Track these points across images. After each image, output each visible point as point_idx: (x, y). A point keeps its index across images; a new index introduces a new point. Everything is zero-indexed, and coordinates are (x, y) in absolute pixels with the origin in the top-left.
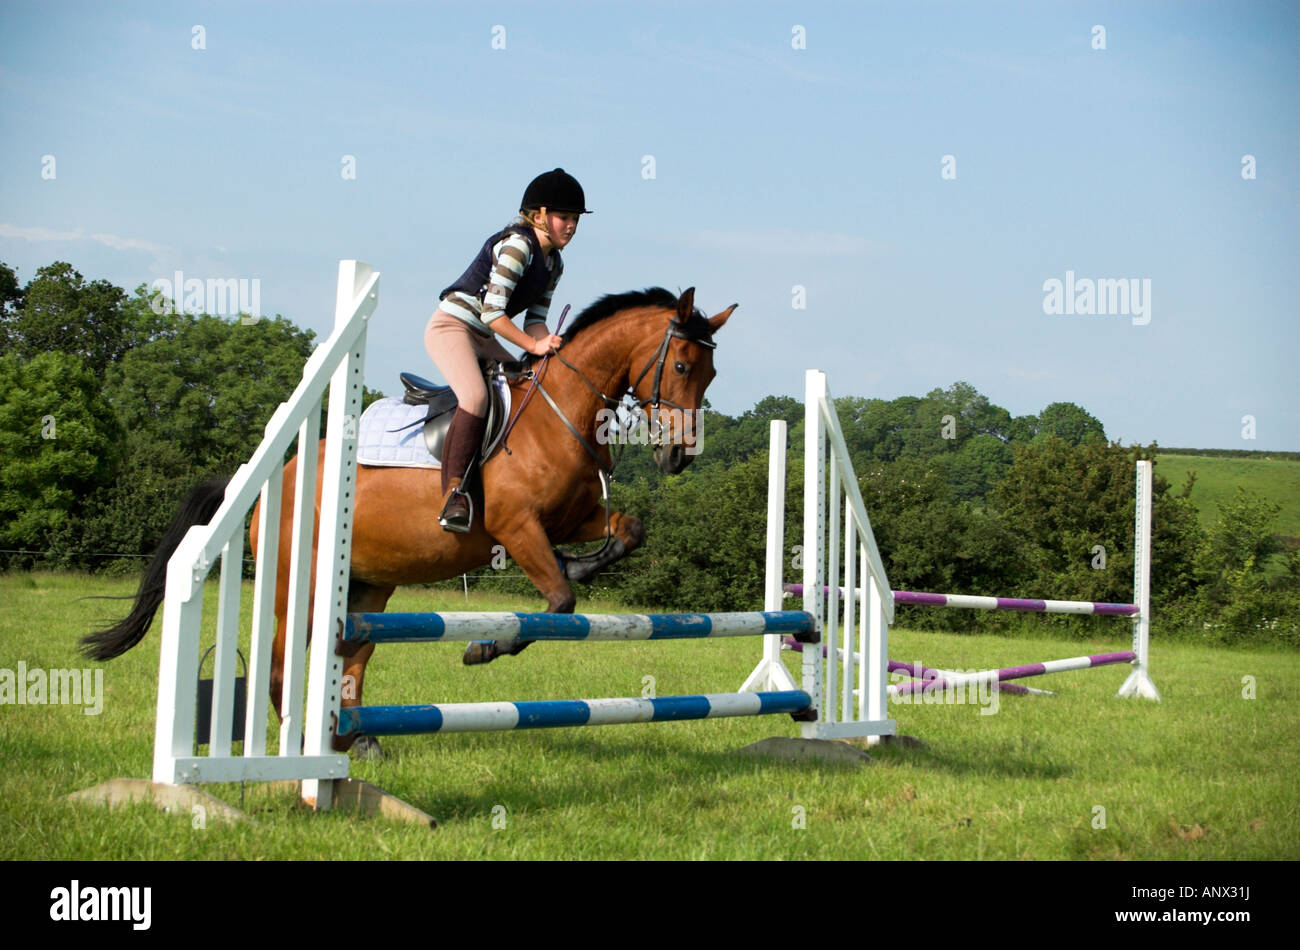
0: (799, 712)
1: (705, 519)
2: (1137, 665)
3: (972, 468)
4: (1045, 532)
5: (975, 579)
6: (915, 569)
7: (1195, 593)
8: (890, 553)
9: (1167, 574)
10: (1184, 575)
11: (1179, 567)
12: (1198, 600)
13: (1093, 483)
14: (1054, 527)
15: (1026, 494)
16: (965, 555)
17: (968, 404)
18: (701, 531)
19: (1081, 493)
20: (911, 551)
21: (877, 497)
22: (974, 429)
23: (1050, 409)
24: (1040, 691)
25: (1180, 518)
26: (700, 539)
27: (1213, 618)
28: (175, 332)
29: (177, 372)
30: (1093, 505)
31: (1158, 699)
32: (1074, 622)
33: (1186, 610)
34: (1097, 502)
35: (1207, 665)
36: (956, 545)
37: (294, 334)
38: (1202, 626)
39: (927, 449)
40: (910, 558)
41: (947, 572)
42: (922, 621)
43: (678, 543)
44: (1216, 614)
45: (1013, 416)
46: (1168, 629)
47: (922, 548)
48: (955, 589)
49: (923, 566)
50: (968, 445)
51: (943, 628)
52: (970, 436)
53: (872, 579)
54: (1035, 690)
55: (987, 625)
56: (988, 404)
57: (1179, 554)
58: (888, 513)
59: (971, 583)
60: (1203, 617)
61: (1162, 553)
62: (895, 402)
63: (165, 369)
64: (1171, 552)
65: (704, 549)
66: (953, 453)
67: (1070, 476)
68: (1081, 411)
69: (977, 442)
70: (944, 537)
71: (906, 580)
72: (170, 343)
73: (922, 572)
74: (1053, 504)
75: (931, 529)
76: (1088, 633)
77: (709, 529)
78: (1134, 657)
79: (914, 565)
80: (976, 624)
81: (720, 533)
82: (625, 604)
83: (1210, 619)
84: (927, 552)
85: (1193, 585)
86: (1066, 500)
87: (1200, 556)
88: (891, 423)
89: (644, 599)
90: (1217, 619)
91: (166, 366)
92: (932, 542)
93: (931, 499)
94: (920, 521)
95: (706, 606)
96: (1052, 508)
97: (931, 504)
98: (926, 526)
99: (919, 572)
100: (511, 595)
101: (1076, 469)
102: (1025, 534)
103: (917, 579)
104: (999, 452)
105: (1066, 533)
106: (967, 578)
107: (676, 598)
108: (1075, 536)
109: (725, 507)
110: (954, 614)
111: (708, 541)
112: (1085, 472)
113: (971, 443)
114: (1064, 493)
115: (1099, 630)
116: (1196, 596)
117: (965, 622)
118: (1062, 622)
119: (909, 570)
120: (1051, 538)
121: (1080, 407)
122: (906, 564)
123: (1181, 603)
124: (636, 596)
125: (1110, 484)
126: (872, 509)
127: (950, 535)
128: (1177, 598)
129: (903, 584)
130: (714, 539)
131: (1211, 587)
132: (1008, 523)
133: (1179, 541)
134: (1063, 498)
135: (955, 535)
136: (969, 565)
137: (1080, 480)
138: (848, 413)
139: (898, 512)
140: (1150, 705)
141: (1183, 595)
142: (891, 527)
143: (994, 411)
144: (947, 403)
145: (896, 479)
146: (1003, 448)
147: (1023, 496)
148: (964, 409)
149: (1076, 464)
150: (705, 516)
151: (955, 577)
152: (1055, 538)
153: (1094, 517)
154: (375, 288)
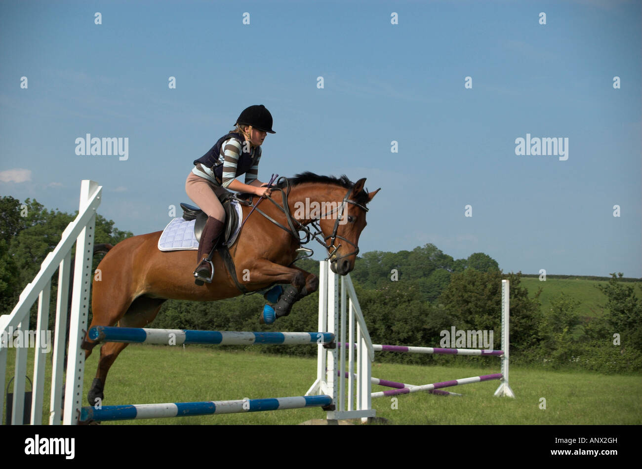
0: (326, 406)
1: (301, 310)
2: (503, 380)
3: (435, 285)
4: (466, 316)
5: (433, 339)
6: (403, 334)
7: (539, 345)
8: (391, 326)
9: (526, 335)
10: (534, 336)
11: (531, 332)
12: (541, 348)
13: (489, 291)
14: (471, 313)
15: (457, 298)
16: (427, 327)
17: (433, 254)
18: (299, 316)
19: (484, 297)
20: (401, 325)
21: (385, 299)
22: (435, 266)
23: (472, 256)
24: (455, 394)
25: (532, 308)
26: (299, 321)
27: (548, 357)
28: (45, 221)
29: (45, 241)
30: (489, 303)
31: (514, 397)
32: (481, 359)
33: (535, 353)
34: (491, 300)
35: (542, 380)
36: (423, 322)
37: (104, 222)
38: (543, 360)
39: (413, 276)
40: (401, 329)
41: (419, 335)
42: (407, 359)
43: (289, 322)
44: (549, 354)
45: (455, 260)
46: (526, 362)
47: (407, 324)
48: (423, 344)
49: (407, 332)
50: (433, 274)
51: (417, 363)
52: (434, 269)
53: (363, 339)
54: (453, 393)
55: (439, 361)
56: (442, 254)
57: (532, 325)
58: (390, 307)
59: (431, 341)
60: (543, 356)
61: (523, 325)
62: (398, 253)
63: (40, 239)
64: (527, 325)
65: (301, 325)
66: (426, 278)
67: (478, 288)
68: (488, 257)
69: (438, 272)
70: (418, 318)
71: (399, 340)
72: (42, 227)
73: (407, 336)
74: (470, 302)
75: (411, 314)
76: (488, 365)
77: (303, 315)
78: (502, 376)
79: (403, 332)
80: (433, 360)
81: (308, 317)
82: (262, 352)
83: (547, 357)
84: (409, 325)
85: (538, 340)
86: (476, 300)
87: (542, 327)
88: (395, 264)
89: (272, 350)
90: (550, 357)
91: (41, 238)
92: (411, 321)
93: (412, 300)
94: (406, 310)
95: (302, 353)
96: (470, 304)
97: (411, 302)
98: (409, 313)
99: (405, 335)
100: (206, 349)
101: (481, 285)
102: (457, 317)
103: (405, 339)
104: (448, 277)
105: (477, 316)
106: (429, 338)
107: (287, 349)
108: (481, 317)
109: (311, 305)
110: (423, 356)
111: (303, 321)
112: (486, 286)
113: (434, 273)
114: (476, 297)
115: (493, 363)
116: (540, 346)
117: (428, 360)
118: (475, 359)
119: (401, 334)
120: (469, 318)
121: (486, 255)
122: (399, 332)
123: (533, 350)
124: (268, 348)
125: (498, 292)
126: (383, 305)
127: (420, 317)
128: (530, 347)
129: (398, 342)
130: (306, 320)
131: (547, 342)
132: (448, 311)
133: (531, 319)
134: (475, 299)
135: (423, 317)
136: (430, 331)
137: (483, 290)
138: (375, 259)
139: (395, 306)
140: (509, 400)
141: (534, 346)
142: (392, 314)
143: (445, 257)
144: (423, 253)
145: (394, 290)
146: (450, 275)
147: (455, 299)
148: (431, 257)
149: (481, 282)
150: (301, 309)
151: (423, 338)
152: (471, 318)
153: (490, 308)
154: (100, 194)
